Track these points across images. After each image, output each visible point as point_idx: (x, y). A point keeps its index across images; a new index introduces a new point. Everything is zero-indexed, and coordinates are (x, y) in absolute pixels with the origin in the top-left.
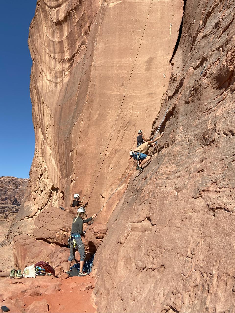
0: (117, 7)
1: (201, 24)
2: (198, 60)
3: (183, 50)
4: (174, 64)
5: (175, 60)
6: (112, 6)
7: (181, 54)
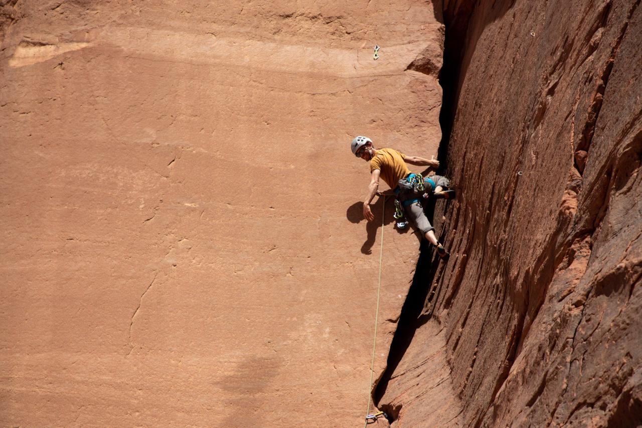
0: (63, 72)
1: (574, 212)
2: (592, 405)
3: (454, 338)
4: (400, 407)
5: (404, 387)
6: (32, 62)
7: (440, 359)
